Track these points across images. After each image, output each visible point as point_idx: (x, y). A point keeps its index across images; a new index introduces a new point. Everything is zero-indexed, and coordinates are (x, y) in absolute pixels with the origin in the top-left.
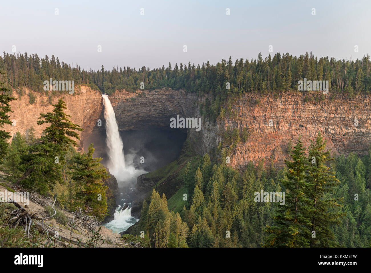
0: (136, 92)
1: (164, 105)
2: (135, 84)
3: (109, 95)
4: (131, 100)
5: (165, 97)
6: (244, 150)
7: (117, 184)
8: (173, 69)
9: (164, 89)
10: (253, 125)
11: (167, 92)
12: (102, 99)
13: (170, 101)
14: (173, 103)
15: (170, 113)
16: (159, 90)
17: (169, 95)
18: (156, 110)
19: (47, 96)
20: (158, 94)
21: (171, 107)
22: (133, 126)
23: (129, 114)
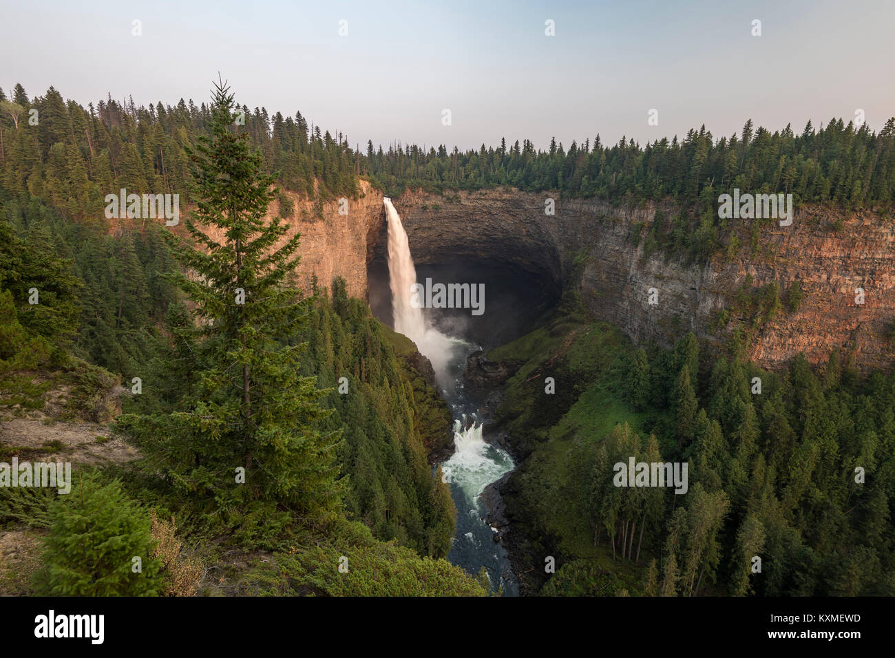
0: (442, 194)
1: (495, 220)
2: (439, 177)
3: (394, 198)
4: (433, 209)
5: (499, 204)
6: (787, 329)
7: (434, 373)
8: (508, 150)
9: (500, 189)
10: (814, 276)
11: (506, 196)
12: (384, 207)
13: (508, 212)
14: (515, 216)
15: (505, 234)
16: (488, 192)
17: (509, 201)
18: (477, 228)
19: (311, 201)
20: (485, 199)
21: (509, 224)
22: (428, 257)
23: (424, 235)
